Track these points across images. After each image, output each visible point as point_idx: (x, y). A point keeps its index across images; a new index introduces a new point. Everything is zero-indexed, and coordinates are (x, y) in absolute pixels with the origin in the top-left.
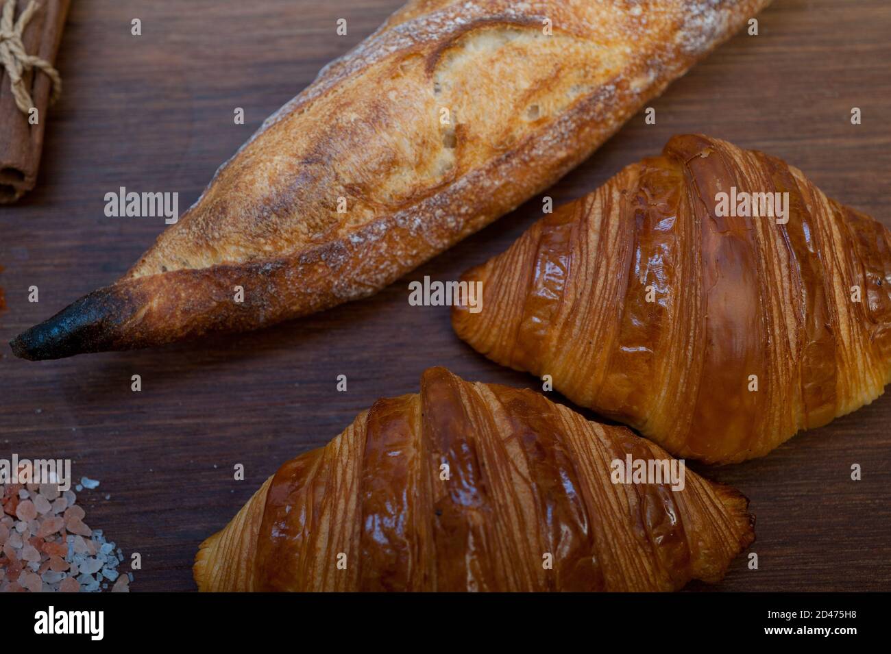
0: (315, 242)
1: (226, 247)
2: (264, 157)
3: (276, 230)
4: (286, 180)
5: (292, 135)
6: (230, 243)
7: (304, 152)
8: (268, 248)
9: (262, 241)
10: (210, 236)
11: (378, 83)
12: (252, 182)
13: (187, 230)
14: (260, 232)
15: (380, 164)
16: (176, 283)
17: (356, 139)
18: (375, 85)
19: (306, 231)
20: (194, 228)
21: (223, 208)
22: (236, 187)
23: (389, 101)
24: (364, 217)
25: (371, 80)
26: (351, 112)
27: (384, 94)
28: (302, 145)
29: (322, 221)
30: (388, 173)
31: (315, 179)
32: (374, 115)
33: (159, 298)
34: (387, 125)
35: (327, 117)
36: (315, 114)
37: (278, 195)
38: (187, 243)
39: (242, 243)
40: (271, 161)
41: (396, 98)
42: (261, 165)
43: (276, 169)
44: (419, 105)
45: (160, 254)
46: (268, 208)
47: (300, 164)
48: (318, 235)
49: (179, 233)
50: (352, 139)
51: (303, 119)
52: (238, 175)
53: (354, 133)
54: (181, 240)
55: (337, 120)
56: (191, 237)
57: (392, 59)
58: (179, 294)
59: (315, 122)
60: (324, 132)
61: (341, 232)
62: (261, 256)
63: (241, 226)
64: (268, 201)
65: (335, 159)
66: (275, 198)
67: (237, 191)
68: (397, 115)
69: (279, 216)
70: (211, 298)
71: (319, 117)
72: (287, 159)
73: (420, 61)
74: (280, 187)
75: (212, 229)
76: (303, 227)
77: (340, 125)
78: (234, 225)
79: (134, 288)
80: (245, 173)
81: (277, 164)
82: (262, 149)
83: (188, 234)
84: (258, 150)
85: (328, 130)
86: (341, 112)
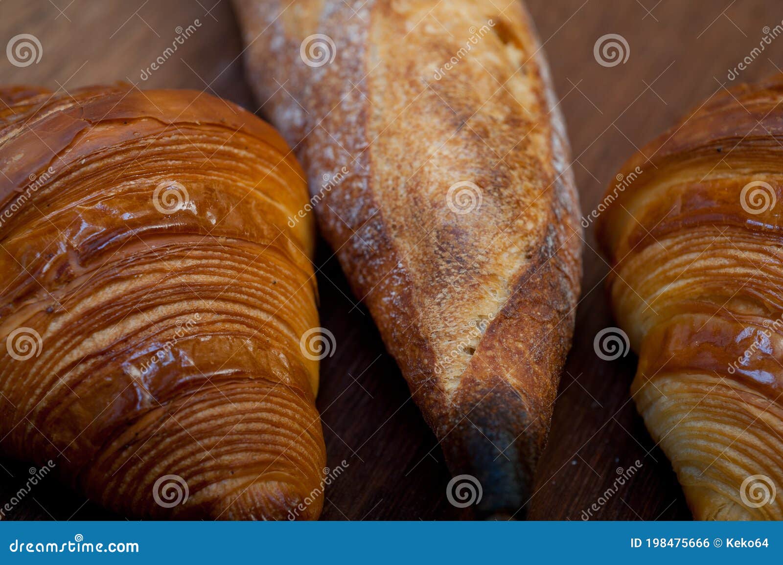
0: (546, 189)
1: (499, 262)
2: (417, 164)
4: (468, 155)
5: (410, 128)
6: (499, 254)
7: (446, 123)
8: (530, 226)
9: (520, 222)
10: (477, 265)
11: (404, 33)
12: (443, 186)
13: (445, 290)
14: (510, 215)
15: (499, 86)
16: (500, 342)
18: (404, 37)
20: (450, 280)
21: (453, 232)
22: (435, 205)
23: (435, 35)
24: (541, 142)
25: (394, 38)
26: (425, 67)
27: (424, 35)
28: (430, 122)
29: (530, 165)
30: (509, 89)
31: (485, 133)
33: (508, 371)
35: (412, 91)
36: (396, 100)
37: (481, 170)
38: (462, 299)
39: (507, 243)
40: (430, 157)
41: (436, 28)
42: (426, 169)
43: (446, 157)
45: (445, 344)
46: (490, 188)
47: (459, 132)
49: (439, 304)
51: (391, 115)
54: (452, 304)
55: (425, 81)
56: (459, 289)
57: (379, 17)
58: (517, 348)
59: (409, 102)
60: (432, 97)
62: (534, 240)
63: (490, 226)
64: (481, 183)
66: (482, 175)
67: (442, 206)
69: (505, 187)
70: (544, 322)
71: (403, 97)
72: (440, 141)
74: (473, 165)
75: (471, 257)
76: (530, 185)
77: (434, 81)
78: (485, 232)
79: (478, 384)
80: (423, 191)
81: (440, 154)
82: (399, 167)
83: (451, 291)
84: (396, 173)
85: (431, 93)
86: (417, 74)
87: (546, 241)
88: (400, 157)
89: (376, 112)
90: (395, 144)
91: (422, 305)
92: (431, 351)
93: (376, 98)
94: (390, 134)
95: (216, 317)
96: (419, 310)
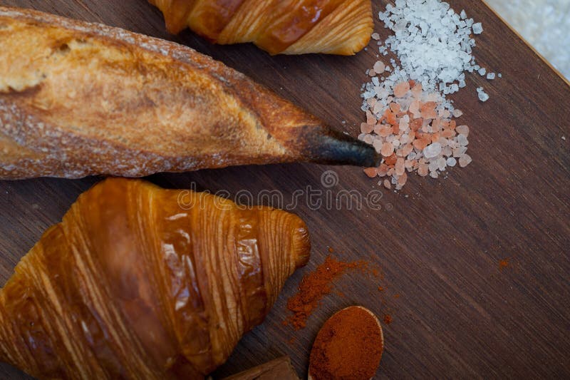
0: (186, 67)
1: (233, 110)
2: (169, 133)
3: (203, 89)
4: (173, 106)
5: (144, 129)
6: (229, 109)
7: (149, 110)
8: (214, 87)
9: (213, 92)
10: (235, 122)
11: (71, 110)
12: (189, 125)
13: (241, 140)
14: (210, 96)
15: (117, 69)
16: (271, 123)
17: (116, 90)
18: (74, 111)
19: (187, 76)
20: (238, 137)
21: (215, 128)
22: (198, 132)
23: (78, 93)
24: (149, 57)
25: (72, 116)
26: (102, 107)
27: (76, 100)
28: (145, 118)
29: (174, 72)
30: (116, 63)
31: (158, 91)
32: (94, 93)
33: (286, 124)
34: (92, 81)
35: (118, 119)
36: (120, 129)
37: (184, 103)
38: (248, 134)
39: (224, 102)
40: (169, 125)
41: (71, 91)
42: (175, 129)
43: (171, 118)
44: (64, 76)
45: (264, 147)
46: (195, 102)
47: (157, 106)
48: (182, 69)
49: (246, 145)
50: (118, 92)
51: (128, 134)
52: (191, 139)
53: (113, 94)
54: (248, 139)
55: (114, 111)
56: (243, 134)
57: (49, 118)
58: (275, 116)
59: (125, 124)
60: (128, 111)
61: (168, 60)
62: (220, 87)
63: (217, 109)
64: (192, 106)
65: (138, 91)
66: (187, 103)
67: (200, 129)
68: (81, 81)
69: (195, 93)
70: (262, 97)
71: (120, 125)
72: (159, 117)
73: (37, 100)
74: (179, 106)
75: (231, 124)
76: (187, 78)
77: (116, 106)
78: (219, 113)
79: (292, 141)
80: (187, 135)
81: (168, 120)
82: (165, 141)
83: (243, 138)
84: (167, 143)
85: (124, 110)
86: (107, 113)
87: (223, 82)
88: (159, 138)
89: (120, 140)
90: (150, 138)
91: (240, 152)
92: (264, 155)
93: (111, 138)
94: (142, 139)
95: (226, 249)
96: (242, 154)
